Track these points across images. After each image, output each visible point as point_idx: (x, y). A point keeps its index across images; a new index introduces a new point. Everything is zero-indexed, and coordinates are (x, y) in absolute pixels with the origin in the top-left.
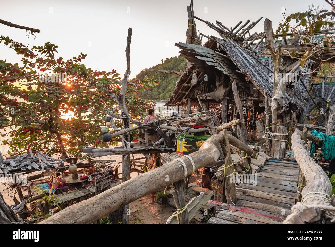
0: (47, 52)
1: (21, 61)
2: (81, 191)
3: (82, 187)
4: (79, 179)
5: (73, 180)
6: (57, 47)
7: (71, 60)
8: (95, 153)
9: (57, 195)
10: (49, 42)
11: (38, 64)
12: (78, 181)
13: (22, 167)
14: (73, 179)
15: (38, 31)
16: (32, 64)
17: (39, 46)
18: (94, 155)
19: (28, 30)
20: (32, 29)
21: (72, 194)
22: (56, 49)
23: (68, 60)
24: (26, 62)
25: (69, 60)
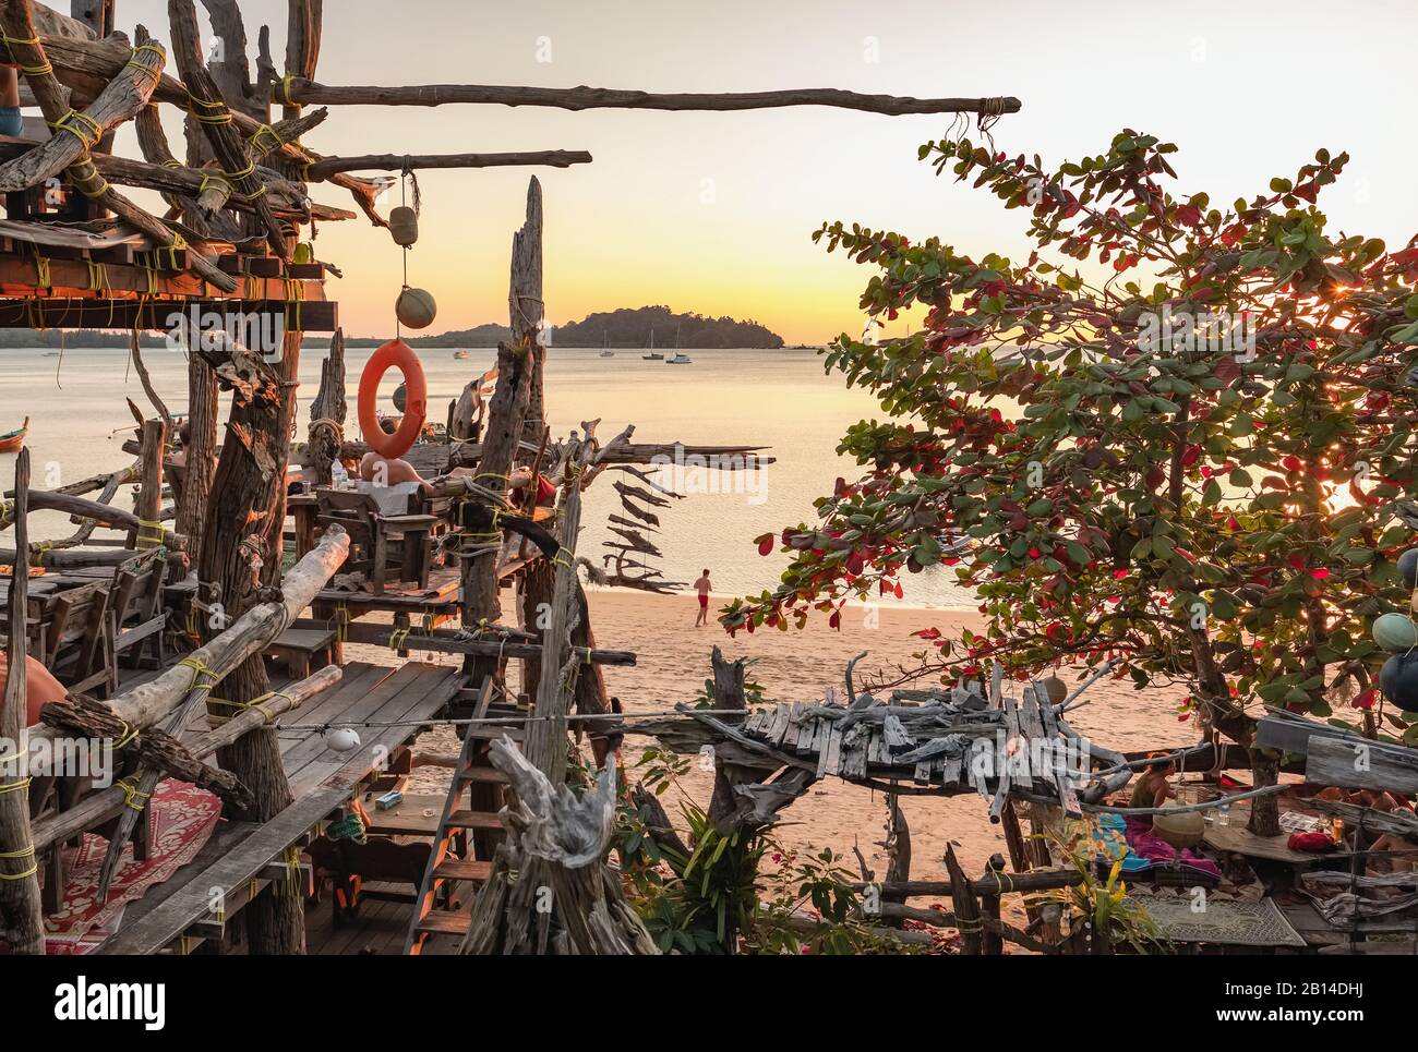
0: (1123, 181)
1: (1029, 234)
2: (1285, 913)
3: (1297, 894)
4: (1285, 840)
5: (1249, 835)
6: (1171, 148)
7: (1261, 200)
8: (1327, 762)
9: (1155, 889)
10: (1128, 133)
11: (1097, 238)
12: (1279, 850)
13: (923, 760)
14: (1251, 828)
15: (1012, 105)
16: (1077, 239)
17: (1087, 161)
18: (1323, 771)
19: (964, 110)
20: (983, 101)
21: (1231, 912)
22: (1166, 156)
23: (1240, 203)
24: (1048, 235)
25: (1250, 200)
